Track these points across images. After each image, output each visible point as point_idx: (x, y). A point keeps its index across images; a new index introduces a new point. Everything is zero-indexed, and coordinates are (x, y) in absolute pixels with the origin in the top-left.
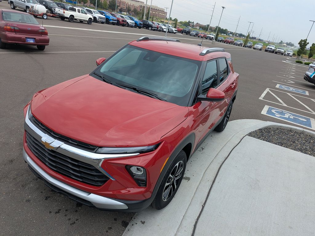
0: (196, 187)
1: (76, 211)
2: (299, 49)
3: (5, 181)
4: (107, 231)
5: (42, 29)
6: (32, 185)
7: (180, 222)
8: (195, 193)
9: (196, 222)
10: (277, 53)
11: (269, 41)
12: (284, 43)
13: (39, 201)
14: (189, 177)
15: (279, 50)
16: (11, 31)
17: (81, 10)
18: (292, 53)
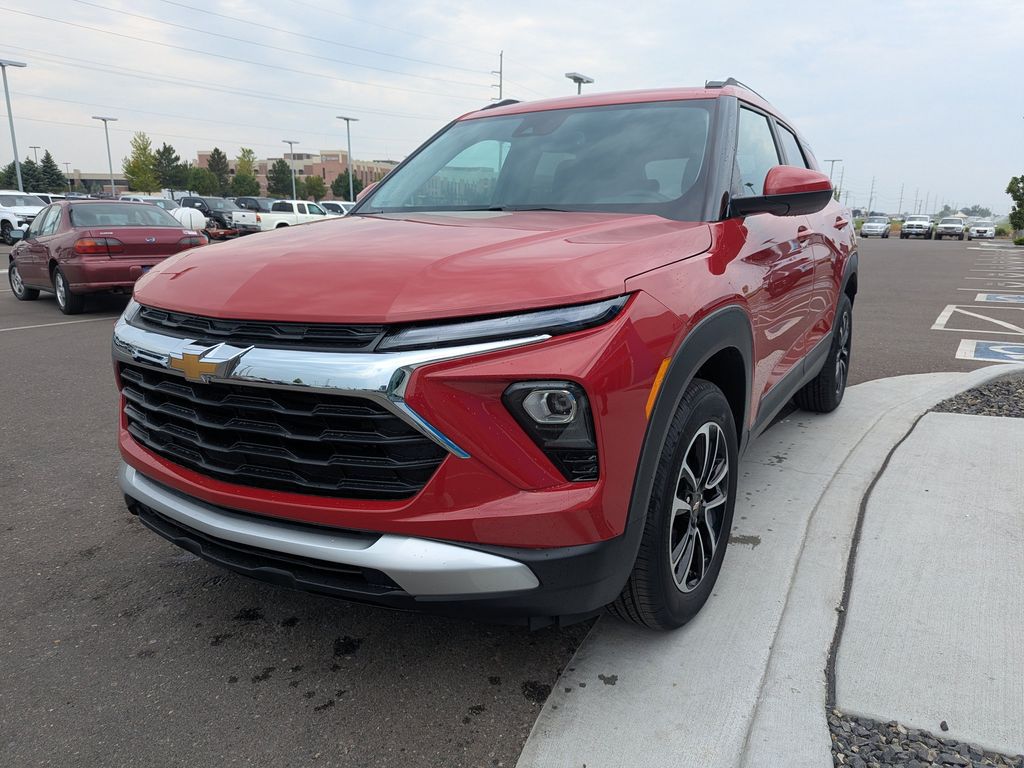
0: (792, 561)
1: (335, 668)
2: (1014, 209)
3: (64, 607)
4: (467, 720)
5: (191, 237)
6: (160, 609)
7: (764, 667)
8: (793, 579)
9: (832, 663)
10: (944, 237)
11: (906, 213)
12: (955, 212)
13: (188, 650)
14: (755, 534)
15: (945, 228)
16: (96, 251)
17: (308, 205)
18: (992, 228)
